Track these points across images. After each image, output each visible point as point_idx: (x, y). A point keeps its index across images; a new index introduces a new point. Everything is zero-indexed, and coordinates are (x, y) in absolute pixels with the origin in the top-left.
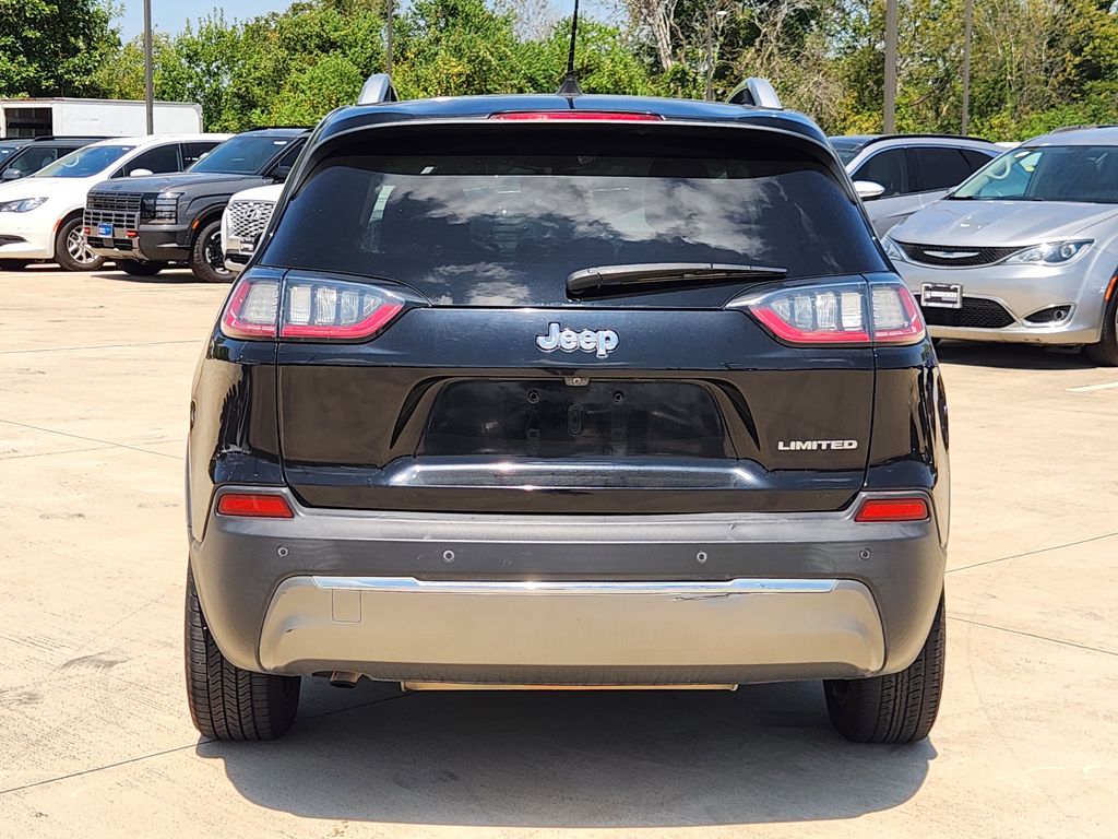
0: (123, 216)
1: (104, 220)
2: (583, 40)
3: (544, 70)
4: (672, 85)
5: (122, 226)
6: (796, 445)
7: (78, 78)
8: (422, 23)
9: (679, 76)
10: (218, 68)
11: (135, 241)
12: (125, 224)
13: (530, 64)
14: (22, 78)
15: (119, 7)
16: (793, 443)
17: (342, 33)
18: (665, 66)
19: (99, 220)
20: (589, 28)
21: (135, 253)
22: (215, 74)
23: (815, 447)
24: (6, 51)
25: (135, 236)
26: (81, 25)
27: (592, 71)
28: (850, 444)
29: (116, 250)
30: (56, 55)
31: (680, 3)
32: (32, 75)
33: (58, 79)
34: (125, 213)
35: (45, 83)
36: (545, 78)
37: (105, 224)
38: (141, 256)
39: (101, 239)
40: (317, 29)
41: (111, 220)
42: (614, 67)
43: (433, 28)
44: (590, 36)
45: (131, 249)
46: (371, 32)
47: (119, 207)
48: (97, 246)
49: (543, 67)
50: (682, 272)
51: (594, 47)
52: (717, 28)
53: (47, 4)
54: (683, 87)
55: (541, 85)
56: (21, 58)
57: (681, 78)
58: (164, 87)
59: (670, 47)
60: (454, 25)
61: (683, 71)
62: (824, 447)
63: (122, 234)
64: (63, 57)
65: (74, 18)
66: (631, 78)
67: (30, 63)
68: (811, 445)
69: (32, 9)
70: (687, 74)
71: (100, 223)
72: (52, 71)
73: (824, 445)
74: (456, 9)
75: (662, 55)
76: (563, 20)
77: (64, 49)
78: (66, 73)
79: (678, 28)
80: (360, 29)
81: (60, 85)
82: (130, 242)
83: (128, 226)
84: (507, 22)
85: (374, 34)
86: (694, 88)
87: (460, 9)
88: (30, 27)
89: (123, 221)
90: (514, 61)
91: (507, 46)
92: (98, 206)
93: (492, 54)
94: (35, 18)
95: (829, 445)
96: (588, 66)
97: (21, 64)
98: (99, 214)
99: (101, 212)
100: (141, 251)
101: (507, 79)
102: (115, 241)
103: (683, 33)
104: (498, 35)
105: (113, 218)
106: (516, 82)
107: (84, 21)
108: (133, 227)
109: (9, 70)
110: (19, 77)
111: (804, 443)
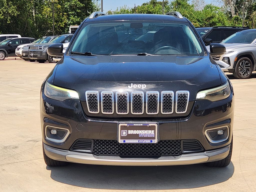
2: (211, 10)
3: (201, 18)
4: (234, 21)
8: (172, 7)
9: (236, 19)
13: (198, 16)
14: (76, 21)
15: (99, 4)
17: (153, 10)
18: (233, 16)
20: (213, 7)
24: (73, 15)
26: (90, 9)
27: (213, 17)
30: (84, 16)
31: (237, 1)
32: (78, 20)
36: (201, 19)
40: (147, 9)
42: (219, 16)
43: (175, 8)
44: (213, 9)
46: (160, 9)
49: (201, 17)
51: (214, 12)
52: (246, 7)
53: (82, 4)
54: (237, 21)
55: (200, 21)
56: (76, 17)
57: (237, 19)
59: (234, 12)
60: (179, 7)
61: (237, 17)
64: (86, 16)
65: (88, 7)
66: (223, 19)
67: (78, 18)
69: (79, 5)
70: (238, 18)
72: (83, 20)
74: (180, 3)
75: (232, 14)
76: (206, 5)
77: (86, 15)
79: (236, 7)
80: (157, 9)
84: (192, 6)
85: (160, 10)
86: (240, 22)
87: (181, 3)
88: (78, 9)
90: (194, 15)
91: (192, 12)
93: (188, 14)
94: (79, 7)
96: (212, 16)
97: (76, 18)
101: (192, 20)
103: (238, 8)
104: (190, 9)
106: (194, 20)
109: (73, 19)
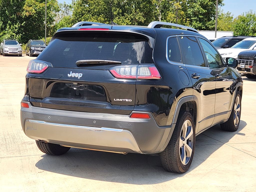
0: (248, 61)
1: (242, 62)
5: (248, 65)
6: (118, 100)
7: (210, 26)
10: (250, 23)
11: (251, 69)
12: (249, 64)
14: (198, 26)
15: (222, 10)
16: (117, 99)
19: (241, 62)
21: (251, 72)
22: (249, 25)
23: (122, 101)
24: (195, 21)
25: (251, 68)
26: (212, 14)
28: (130, 100)
29: (246, 71)
30: (206, 21)
32: (200, 26)
33: (206, 26)
34: (249, 61)
35: (203, 28)
37: (243, 64)
38: (253, 73)
39: (241, 68)
41: (244, 63)
45: (250, 71)
47: (247, 59)
48: (239, 70)
50: (99, 62)
53: (205, 10)
56: (198, 22)
58: (237, 28)
62: (124, 101)
63: (248, 67)
65: (211, 13)
67: (200, 23)
68: (121, 100)
69: (201, 11)
71: (241, 64)
72: (205, 25)
73: (124, 100)
77: (208, 20)
78: (208, 25)
81: (206, 28)
82: (250, 69)
83: (249, 65)
88: (201, 15)
89: (248, 63)
92: (241, 58)
94: (202, 13)
95: (125, 100)
97: (198, 23)
98: (241, 61)
99: (242, 60)
100: (253, 72)
102: (245, 69)
105: (245, 62)
107: (213, 13)
108: (251, 65)
109: (195, 25)
110: (197, 26)
111: (119, 99)
